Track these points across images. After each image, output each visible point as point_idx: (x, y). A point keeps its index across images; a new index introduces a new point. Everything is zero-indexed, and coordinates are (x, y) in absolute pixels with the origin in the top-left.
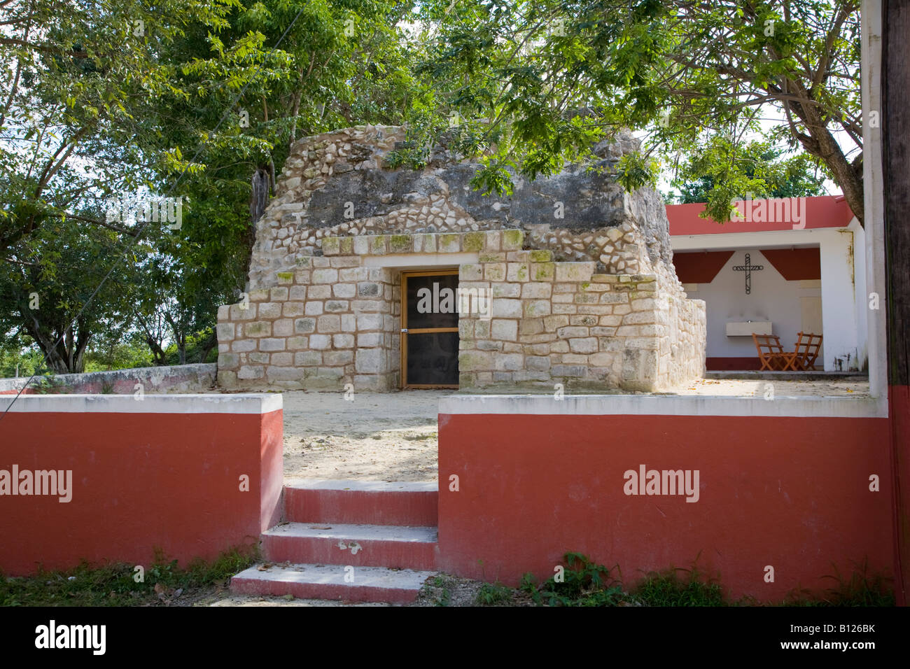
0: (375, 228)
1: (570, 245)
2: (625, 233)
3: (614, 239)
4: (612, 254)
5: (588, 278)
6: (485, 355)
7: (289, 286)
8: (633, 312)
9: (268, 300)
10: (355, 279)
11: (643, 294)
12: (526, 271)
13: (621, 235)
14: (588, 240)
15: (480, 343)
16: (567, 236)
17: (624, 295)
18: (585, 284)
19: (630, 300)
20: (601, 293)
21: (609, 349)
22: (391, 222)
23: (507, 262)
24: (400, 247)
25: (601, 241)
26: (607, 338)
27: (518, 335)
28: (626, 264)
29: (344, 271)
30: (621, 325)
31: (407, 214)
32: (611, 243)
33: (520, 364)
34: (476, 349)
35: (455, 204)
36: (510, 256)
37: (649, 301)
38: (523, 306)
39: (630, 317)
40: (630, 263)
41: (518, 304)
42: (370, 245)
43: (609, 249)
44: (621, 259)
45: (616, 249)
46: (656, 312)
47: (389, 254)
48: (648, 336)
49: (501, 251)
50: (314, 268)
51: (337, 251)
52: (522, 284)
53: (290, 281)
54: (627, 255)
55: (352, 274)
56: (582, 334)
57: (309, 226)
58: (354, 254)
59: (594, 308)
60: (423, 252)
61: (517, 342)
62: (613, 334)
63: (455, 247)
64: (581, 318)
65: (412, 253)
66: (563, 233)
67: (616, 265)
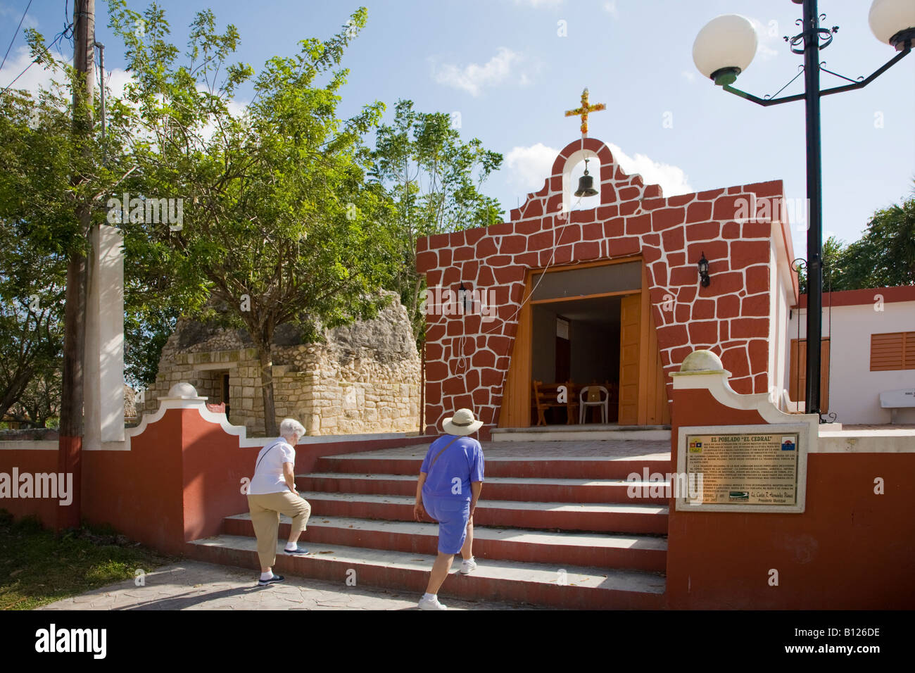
0: (201, 349)
1: (282, 356)
2: (308, 348)
3: (302, 352)
4: (300, 361)
5: (283, 375)
6: (240, 417)
7: (162, 382)
8: (304, 393)
9: (155, 390)
10: (188, 377)
11: (307, 383)
12: (256, 371)
13: (305, 349)
14: (290, 353)
15: (238, 411)
16: (281, 351)
17: (299, 383)
18: (282, 378)
19: (302, 386)
20: (289, 383)
21: (292, 414)
22: (209, 345)
23: (248, 367)
24: (205, 359)
25: (295, 353)
26: (291, 408)
27: (253, 407)
28: (307, 366)
29: (184, 373)
30: (298, 400)
31: (216, 340)
32: (300, 354)
33: (254, 423)
34: (236, 414)
35: (236, 334)
36: (250, 363)
37: (310, 387)
38: (255, 390)
39: (302, 395)
40: (309, 365)
41: (253, 389)
42: (194, 360)
43: (299, 358)
44: (305, 363)
45: (302, 358)
46: (313, 393)
47: (202, 363)
48: (310, 407)
49: (246, 360)
50: (172, 372)
51: (181, 362)
52: (254, 378)
53: (163, 379)
54: (308, 360)
55: (187, 375)
56: (280, 406)
57: (179, 348)
58: (188, 364)
59: (285, 391)
60: (215, 362)
61: (253, 411)
62: (293, 406)
63: (227, 359)
64: (280, 397)
65: (211, 362)
66: (280, 349)
67: (302, 366)
